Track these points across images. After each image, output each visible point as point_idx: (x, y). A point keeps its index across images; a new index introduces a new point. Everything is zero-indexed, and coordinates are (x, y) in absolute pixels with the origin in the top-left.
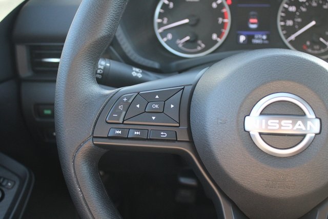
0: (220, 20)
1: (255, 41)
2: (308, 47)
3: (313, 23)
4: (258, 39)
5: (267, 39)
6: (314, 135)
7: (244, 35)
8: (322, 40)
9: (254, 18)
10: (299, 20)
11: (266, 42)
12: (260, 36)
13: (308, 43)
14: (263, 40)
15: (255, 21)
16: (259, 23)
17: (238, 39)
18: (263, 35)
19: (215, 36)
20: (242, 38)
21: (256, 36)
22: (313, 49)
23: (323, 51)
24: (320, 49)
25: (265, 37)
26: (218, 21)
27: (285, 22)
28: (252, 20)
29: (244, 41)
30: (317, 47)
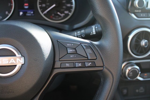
0: (9, 4)
1: (28, 15)
2: (53, 17)
3: (54, 5)
4: (29, 13)
5: (34, 13)
6: (21, 65)
7: (22, 12)
8: (59, 13)
9: (26, 3)
10: (48, 4)
11: (33, 15)
12: (30, 12)
13: (53, 15)
14: (32, 14)
15: (27, 4)
16: (29, 6)
17: (19, 14)
18: (31, 11)
19: (7, 13)
20: (21, 13)
21: (28, 12)
22: (55, 18)
23: (60, 18)
24: (58, 18)
25: (32, 12)
26: (8, 5)
27: (42, 5)
28: (25, 4)
29: (22, 15)
30: (57, 17)
